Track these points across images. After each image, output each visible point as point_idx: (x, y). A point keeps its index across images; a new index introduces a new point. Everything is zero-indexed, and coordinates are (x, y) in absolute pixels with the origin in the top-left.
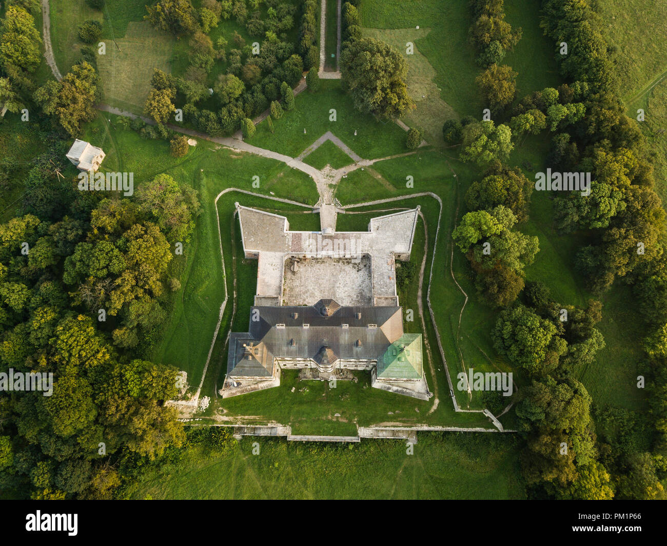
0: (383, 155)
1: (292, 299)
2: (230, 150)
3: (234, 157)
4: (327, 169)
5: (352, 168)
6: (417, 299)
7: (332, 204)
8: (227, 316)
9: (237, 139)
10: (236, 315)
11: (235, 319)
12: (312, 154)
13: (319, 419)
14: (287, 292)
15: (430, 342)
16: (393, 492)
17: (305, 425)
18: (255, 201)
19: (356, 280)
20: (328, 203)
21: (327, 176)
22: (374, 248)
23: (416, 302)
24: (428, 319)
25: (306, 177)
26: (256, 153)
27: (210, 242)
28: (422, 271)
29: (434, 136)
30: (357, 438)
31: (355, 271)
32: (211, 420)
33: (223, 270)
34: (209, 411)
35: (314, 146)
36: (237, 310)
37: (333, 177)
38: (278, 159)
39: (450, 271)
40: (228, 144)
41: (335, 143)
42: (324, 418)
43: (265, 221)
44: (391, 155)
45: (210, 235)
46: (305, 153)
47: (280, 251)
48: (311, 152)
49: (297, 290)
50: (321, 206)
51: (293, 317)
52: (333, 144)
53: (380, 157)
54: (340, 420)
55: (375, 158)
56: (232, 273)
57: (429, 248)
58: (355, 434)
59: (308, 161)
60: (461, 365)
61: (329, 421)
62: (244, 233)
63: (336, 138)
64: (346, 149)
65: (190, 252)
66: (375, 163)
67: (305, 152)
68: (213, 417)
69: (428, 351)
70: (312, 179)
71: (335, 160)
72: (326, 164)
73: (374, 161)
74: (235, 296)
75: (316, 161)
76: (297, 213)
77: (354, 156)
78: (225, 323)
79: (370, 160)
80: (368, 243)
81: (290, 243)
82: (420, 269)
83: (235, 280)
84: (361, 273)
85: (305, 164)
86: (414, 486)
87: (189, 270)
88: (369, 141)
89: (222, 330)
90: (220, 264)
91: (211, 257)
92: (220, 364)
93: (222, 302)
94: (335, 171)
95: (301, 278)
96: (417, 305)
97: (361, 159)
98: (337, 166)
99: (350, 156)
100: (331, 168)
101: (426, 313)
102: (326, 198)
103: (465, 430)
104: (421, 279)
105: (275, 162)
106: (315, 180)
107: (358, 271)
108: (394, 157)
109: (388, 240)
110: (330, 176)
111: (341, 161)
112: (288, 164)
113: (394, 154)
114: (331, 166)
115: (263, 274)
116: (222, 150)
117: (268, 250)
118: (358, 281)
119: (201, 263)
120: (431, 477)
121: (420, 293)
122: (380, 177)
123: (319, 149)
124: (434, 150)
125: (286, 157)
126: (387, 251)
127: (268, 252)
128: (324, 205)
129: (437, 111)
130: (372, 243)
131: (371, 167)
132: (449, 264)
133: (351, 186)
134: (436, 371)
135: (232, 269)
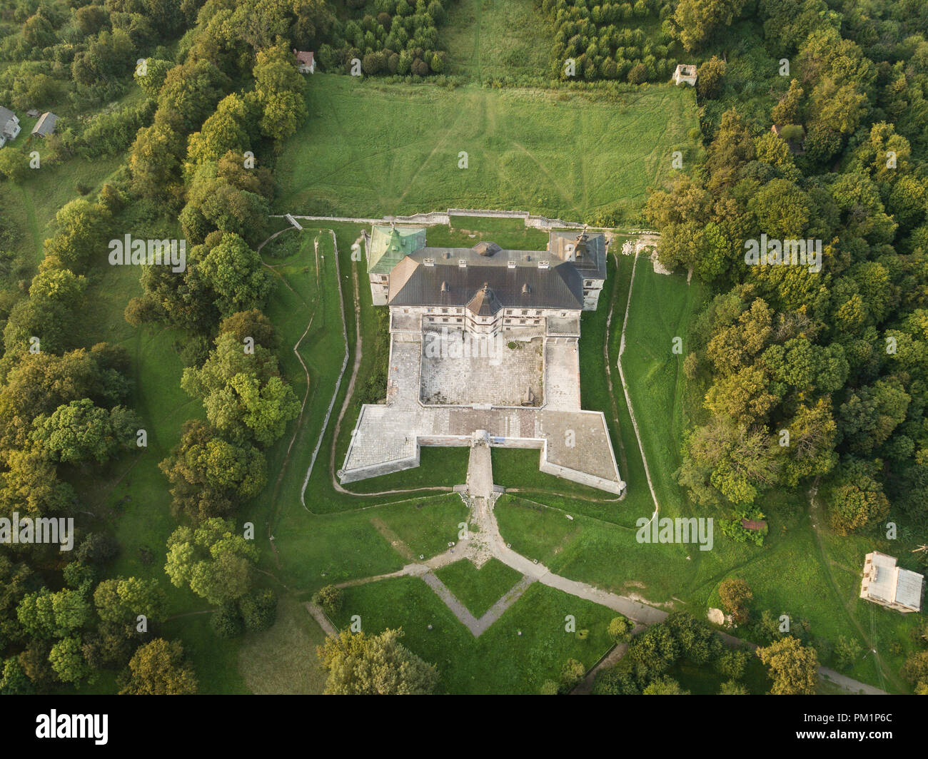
0: (384, 583)
1: (531, 357)
2: (647, 598)
3: (639, 585)
4: (480, 562)
5: (439, 561)
6: (362, 359)
7: (473, 497)
8: (615, 342)
9: (638, 623)
10: (603, 344)
11: (604, 337)
12: (506, 590)
13: (494, 232)
14: (537, 367)
15: (354, 308)
16: (415, 177)
17: (510, 228)
18: (596, 512)
19: (443, 380)
20: (480, 500)
21: (481, 548)
22: (415, 413)
23: (364, 355)
24: (352, 334)
25: (518, 546)
26: (603, 593)
27: (654, 437)
28: (349, 396)
29: (292, 621)
30: (451, 214)
31: (444, 393)
32: (617, 233)
33: (630, 397)
34: (621, 241)
35: (502, 606)
36: (603, 349)
37: (471, 545)
38: (564, 580)
39: (311, 384)
40: (653, 611)
41: (467, 611)
42: (487, 234)
43: (576, 459)
44: (372, 583)
45: (656, 447)
46: (517, 592)
47: (551, 412)
48: (509, 594)
49: (523, 369)
50: (491, 495)
51: (528, 287)
52: (470, 609)
53: (390, 579)
54: (469, 231)
55: (399, 578)
56: (617, 398)
57: (333, 430)
58: (453, 218)
59: (514, 576)
60: (321, 271)
61: (481, 230)
62: (606, 441)
63: (465, 622)
64: (448, 598)
65: (680, 421)
66: (400, 568)
67: (519, 594)
68: (615, 235)
69: (358, 298)
70: (506, 541)
71: (467, 577)
72: (483, 568)
73: (401, 573)
74: (608, 368)
75: (500, 575)
76: (529, 490)
77: (435, 583)
78: (617, 334)
79: (407, 576)
80: (423, 421)
81: (537, 423)
82: (350, 400)
83: (611, 389)
84: (435, 390)
85: (519, 570)
86: (392, 182)
87: (677, 397)
88: (408, 612)
89: (618, 326)
90: (635, 405)
91: (649, 414)
92: (616, 288)
93: (624, 353)
94: (468, 555)
95: (519, 385)
96: (363, 351)
97: (423, 578)
98: (465, 564)
99: (440, 583)
100: (474, 561)
101: (353, 340)
102: (484, 508)
103: (327, 219)
104: (352, 385)
105: (570, 574)
106: (501, 539)
107: (439, 393)
108: (367, 580)
109: (394, 424)
110: (476, 546)
111: (456, 575)
112: (546, 570)
113: (365, 585)
114: (475, 565)
115: (572, 380)
116: (661, 600)
117: (569, 414)
118: (439, 379)
119: (662, 404)
120: (372, 188)
121: (357, 367)
122: (394, 543)
123: (494, 600)
124: (297, 593)
125: (550, 585)
126: (396, 408)
127: (568, 411)
128: (487, 497)
129: (277, 676)
130: (416, 422)
131: (408, 562)
132: (310, 393)
133: (442, 529)
134: (351, 275)
135: (618, 405)
